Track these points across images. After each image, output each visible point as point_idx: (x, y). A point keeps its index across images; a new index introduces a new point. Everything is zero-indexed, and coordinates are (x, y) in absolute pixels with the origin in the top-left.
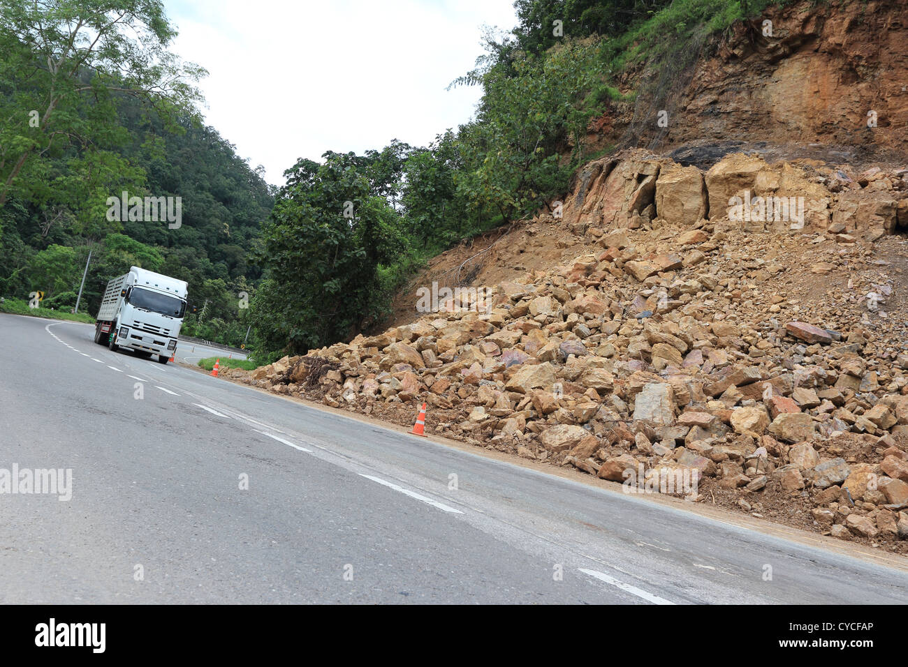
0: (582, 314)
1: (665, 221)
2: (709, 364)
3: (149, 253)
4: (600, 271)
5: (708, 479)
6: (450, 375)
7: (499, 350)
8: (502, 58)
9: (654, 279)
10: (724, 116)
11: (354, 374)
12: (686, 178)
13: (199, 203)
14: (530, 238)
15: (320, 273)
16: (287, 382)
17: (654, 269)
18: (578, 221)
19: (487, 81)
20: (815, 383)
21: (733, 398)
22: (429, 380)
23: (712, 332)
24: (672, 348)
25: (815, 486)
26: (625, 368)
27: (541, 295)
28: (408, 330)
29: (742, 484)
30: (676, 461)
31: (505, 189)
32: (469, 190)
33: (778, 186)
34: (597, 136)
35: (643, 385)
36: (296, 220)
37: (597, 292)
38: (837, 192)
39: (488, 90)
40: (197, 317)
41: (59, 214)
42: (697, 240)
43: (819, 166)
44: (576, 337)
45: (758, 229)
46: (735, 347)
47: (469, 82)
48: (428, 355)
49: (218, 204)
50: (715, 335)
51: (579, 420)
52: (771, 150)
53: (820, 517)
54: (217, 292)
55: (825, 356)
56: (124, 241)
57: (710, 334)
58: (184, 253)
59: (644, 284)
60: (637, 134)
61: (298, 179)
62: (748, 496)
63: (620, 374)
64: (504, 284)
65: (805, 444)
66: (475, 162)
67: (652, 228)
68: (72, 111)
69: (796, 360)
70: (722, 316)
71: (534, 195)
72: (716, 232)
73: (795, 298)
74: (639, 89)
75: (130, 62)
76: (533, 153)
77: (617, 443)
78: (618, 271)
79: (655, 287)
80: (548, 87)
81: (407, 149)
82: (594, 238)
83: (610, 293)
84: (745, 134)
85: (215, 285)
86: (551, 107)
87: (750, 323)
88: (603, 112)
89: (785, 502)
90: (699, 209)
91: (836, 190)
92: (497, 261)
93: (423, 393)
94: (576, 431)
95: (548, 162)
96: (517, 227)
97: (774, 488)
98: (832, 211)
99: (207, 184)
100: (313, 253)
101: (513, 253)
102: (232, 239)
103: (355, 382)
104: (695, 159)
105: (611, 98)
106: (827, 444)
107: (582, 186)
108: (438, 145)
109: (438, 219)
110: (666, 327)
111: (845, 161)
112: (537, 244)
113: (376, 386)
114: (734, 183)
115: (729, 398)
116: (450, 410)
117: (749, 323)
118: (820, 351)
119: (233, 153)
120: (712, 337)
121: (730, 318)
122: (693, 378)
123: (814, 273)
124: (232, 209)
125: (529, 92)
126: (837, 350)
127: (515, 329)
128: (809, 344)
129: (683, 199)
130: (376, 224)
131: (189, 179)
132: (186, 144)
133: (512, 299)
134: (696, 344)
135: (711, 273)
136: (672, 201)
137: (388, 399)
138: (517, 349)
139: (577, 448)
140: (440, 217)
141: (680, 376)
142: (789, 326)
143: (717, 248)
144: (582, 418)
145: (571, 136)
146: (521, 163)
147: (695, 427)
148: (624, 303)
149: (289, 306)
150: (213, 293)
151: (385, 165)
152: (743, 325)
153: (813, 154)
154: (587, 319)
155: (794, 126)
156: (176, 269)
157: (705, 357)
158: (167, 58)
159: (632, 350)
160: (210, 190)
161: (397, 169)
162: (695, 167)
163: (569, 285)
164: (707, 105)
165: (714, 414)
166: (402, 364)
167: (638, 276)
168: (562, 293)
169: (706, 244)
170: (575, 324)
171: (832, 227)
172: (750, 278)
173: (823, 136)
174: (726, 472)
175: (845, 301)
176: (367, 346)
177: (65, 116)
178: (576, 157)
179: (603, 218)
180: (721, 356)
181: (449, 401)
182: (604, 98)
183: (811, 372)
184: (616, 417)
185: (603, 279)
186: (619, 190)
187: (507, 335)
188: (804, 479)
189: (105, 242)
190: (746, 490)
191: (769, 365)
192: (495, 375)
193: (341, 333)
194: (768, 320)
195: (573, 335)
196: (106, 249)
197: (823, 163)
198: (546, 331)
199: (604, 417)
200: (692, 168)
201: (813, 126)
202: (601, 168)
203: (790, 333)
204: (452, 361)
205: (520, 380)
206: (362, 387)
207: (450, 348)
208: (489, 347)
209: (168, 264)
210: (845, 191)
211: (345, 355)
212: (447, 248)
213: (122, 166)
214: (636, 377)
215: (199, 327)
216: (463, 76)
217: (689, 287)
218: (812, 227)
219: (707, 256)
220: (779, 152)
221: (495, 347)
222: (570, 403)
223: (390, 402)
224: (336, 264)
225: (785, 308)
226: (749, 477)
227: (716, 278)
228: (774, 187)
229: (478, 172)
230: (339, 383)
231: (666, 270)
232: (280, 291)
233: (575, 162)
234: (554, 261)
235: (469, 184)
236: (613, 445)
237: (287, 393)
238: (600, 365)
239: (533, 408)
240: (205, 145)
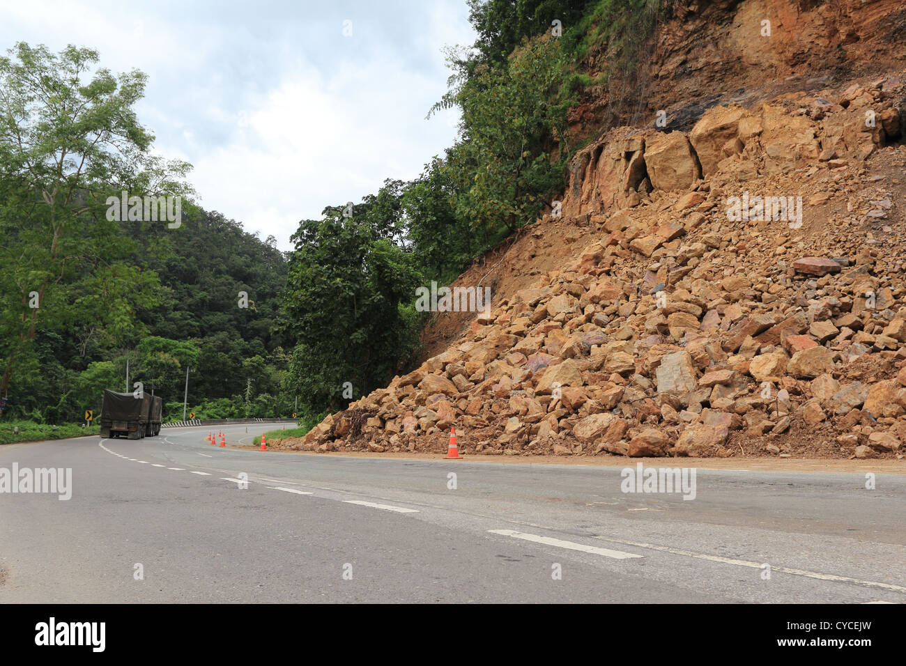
0: (598, 303)
1: (662, 192)
2: (726, 321)
3: (183, 348)
4: (608, 257)
5: (735, 433)
6: (483, 394)
7: (525, 358)
8: (471, 74)
9: (661, 250)
10: (696, 73)
11: (392, 415)
12: (672, 144)
13: (221, 288)
14: (538, 241)
15: (344, 327)
16: (333, 439)
17: (658, 241)
18: (580, 212)
19: (462, 99)
20: (830, 313)
21: (752, 348)
22: (462, 404)
23: (723, 289)
24: (687, 315)
25: (836, 414)
26: (643, 346)
27: (556, 295)
28: (437, 361)
29: (767, 430)
30: (702, 422)
31: (502, 200)
32: (468, 210)
33: (761, 129)
34: (580, 125)
35: (661, 358)
36: (309, 282)
37: (609, 278)
38: (821, 119)
39: (465, 108)
40: (244, 398)
41: (92, 333)
42: (695, 203)
43: (800, 98)
44: (596, 327)
45: (751, 176)
46: (747, 298)
47: (446, 105)
48: (459, 380)
49: (239, 283)
50: (727, 291)
51: (608, 407)
52: (750, 94)
53: (845, 443)
54: (257, 368)
55: (836, 284)
56: (158, 342)
57: (723, 292)
58: (218, 339)
59: (652, 259)
60: (617, 113)
61: (305, 241)
62: (775, 440)
63: (640, 353)
64: (521, 293)
65: (824, 376)
66: (467, 182)
67: (652, 202)
68: (76, 235)
69: (808, 296)
70: (731, 270)
71: (532, 199)
72: (712, 189)
73: (799, 235)
74: (608, 69)
75: (118, 175)
76: (521, 158)
77: (645, 420)
78: (626, 252)
79: (662, 259)
80: (518, 91)
81: (402, 185)
82: (598, 226)
83: (622, 276)
84: (722, 85)
85: (253, 362)
86: (527, 109)
87: (759, 271)
88: (579, 100)
89: (810, 437)
90: (692, 170)
91: (819, 117)
92: (511, 272)
93: (460, 418)
94: (605, 418)
95: (537, 163)
96: (524, 233)
97: (798, 426)
98: (819, 139)
99: (223, 267)
100: (333, 309)
101: (525, 260)
102: (261, 314)
103: (395, 423)
104: (678, 122)
105: (584, 85)
106: (846, 371)
107: (576, 178)
108: (428, 174)
109: (447, 246)
110: (676, 296)
111: (824, 86)
112: (546, 245)
113: (415, 423)
114: (719, 137)
115: (747, 350)
116: (487, 428)
117: (757, 271)
118: (832, 281)
119: (241, 231)
120: (724, 294)
121: (738, 271)
122: (711, 340)
123: (813, 205)
124: (253, 285)
125: (501, 101)
126: (848, 276)
127: (538, 333)
128: (819, 277)
129: (674, 166)
130: (386, 266)
131: (205, 266)
132: (195, 234)
133: (531, 305)
134: (710, 305)
135: (713, 232)
136: (663, 170)
137: (428, 432)
138: (541, 354)
139: (607, 434)
140: (447, 243)
141: (697, 341)
142: (795, 264)
143: (716, 205)
144: (610, 404)
145: (555, 132)
146: (511, 171)
147: (717, 386)
148: (636, 282)
149: (325, 366)
150: (254, 371)
151: (383, 206)
152: (752, 275)
153: (792, 87)
154: (604, 307)
155: (767, 64)
156: (213, 357)
157: (722, 315)
158: (151, 163)
159: (650, 326)
160: (227, 272)
161: (397, 207)
162: (677, 131)
163: (581, 279)
164: (677, 67)
165: (734, 368)
166: (436, 395)
167: (645, 252)
168: (575, 287)
169: (705, 204)
170: (593, 314)
171: (822, 155)
172: (752, 226)
173: (797, 67)
174: (750, 422)
175: (847, 225)
176: (402, 385)
177: (71, 241)
178: (565, 151)
179: (603, 204)
180: (736, 311)
181: (484, 419)
182: (577, 87)
183: (824, 304)
184: (641, 395)
185: (613, 264)
186: (610, 173)
187: (530, 342)
188: (825, 410)
189: (140, 348)
190: (772, 434)
191: (783, 308)
192: (522, 383)
193: (379, 379)
194: (776, 263)
195: (593, 325)
196: (143, 354)
197: (803, 93)
198: (567, 328)
199: (631, 398)
200: (675, 133)
201: (785, 61)
202: (588, 155)
203: (798, 271)
204: (484, 380)
205: (546, 383)
206: (402, 427)
207: (478, 369)
208: (515, 358)
209: (204, 354)
210: (829, 116)
211: (384, 400)
212: (462, 271)
213: (134, 273)
214: (653, 352)
215: (247, 407)
216: (439, 102)
217: (694, 251)
218: (803, 160)
219: (707, 215)
220: (758, 94)
221: (521, 356)
222: (596, 392)
223: (430, 434)
224: (357, 315)
225: (791, 247)
226: (773, 421)
227: (719, 235)
228: (758, 131)
229: (472, 191)
230: (380, 428)
231: (670, 240)
232: (313, 354)
233: (564, 156)
234: (566, 258)
235: (467, 204)
236: (642, 422)
237: (334, 449)
238: (620, 349)
239: (563, 406)
240: (213, 230)
